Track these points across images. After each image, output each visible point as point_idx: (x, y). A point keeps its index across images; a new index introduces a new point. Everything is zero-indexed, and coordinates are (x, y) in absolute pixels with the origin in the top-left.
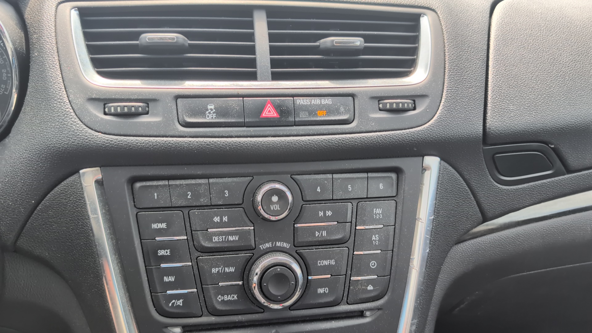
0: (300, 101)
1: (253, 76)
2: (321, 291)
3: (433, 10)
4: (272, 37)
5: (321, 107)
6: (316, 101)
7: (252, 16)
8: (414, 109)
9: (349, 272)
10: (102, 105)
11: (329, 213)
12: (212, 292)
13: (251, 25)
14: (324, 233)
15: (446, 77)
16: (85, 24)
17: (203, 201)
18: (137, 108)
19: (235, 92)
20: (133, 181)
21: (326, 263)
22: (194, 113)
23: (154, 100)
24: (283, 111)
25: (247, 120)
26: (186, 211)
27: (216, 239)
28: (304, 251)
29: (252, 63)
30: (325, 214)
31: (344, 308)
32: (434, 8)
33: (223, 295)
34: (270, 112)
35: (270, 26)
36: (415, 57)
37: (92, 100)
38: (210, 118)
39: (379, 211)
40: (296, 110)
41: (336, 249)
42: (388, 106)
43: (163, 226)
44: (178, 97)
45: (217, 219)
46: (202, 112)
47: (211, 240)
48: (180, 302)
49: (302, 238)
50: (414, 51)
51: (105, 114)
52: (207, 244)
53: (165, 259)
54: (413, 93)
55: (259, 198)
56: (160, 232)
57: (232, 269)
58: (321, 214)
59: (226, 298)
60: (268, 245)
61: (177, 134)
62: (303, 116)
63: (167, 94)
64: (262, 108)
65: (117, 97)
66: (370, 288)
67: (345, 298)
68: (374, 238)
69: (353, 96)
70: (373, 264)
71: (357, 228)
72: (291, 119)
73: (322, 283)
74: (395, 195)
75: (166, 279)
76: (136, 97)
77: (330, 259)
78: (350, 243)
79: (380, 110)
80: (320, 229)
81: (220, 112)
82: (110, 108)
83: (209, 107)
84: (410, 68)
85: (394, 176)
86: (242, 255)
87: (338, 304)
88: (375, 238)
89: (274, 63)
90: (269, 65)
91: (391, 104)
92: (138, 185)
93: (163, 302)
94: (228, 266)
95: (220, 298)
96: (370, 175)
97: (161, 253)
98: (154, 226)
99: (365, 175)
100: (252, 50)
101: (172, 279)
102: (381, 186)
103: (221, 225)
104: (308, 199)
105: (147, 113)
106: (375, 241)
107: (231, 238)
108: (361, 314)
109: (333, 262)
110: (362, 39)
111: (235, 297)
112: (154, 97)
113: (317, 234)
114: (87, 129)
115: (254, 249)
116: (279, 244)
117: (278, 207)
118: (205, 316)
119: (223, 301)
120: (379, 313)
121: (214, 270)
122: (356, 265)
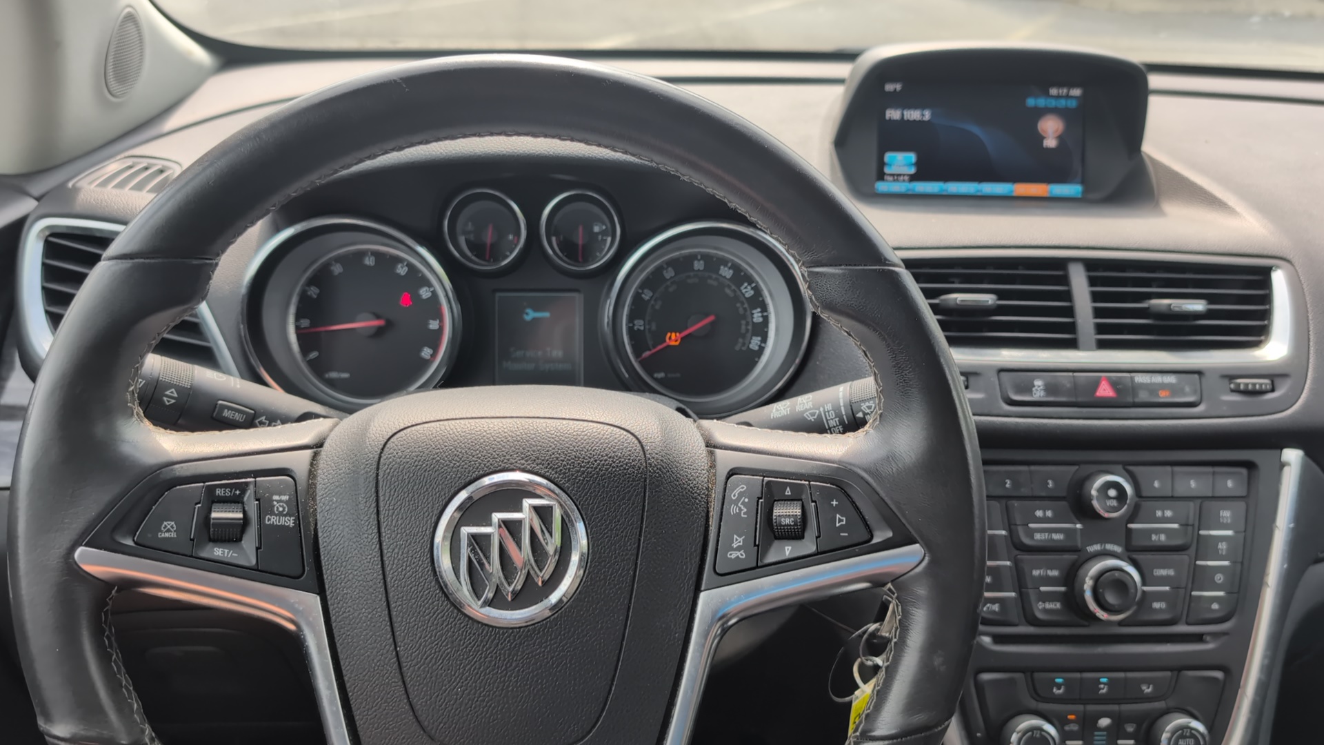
0: (1140, 379)
1: (1072, 344)
2: (1156, 605)
3: (1289, 261)
4: (1095, 296)
5: (1163, 386)
6: (1158, 379)
7: (1065, 271)
8: (1273, 390)
9: (1190, 585)
11: (1168, 513)
12: (1033, 598)
13: (1066, 281)
14: (1168, 537)
15: (1311, 352)
17: (1024, 491)
19: (1066, 366)
21: (1163, 572)
22: (1019, 390)
23: (975, 374)
24: (1120, 390)
25: (1079, 399)
26: (1004, 502)
27: (1038, 536)
28: (1139, 557)
29: (1071, 328)
30: (1164, 513)
31: (1182, 628)
32: (1288, 258)
33: (1044, 602)
34: (1105, 391)
35: (1093, 282)
36: (1266, 322)
38: (1037, 396)
39: (1227, 513)
40: (1135, 388)
41: (1175, 557)
42: (1242, 387)
44: (1002, 370)
45: (1039, 513)
46: (1028, 389)
47: (1032, 537)
48: (996, 607)
49: (1137, 542)
50: (1266, 315)
52: (1027, 541)
54: (1269, 371)
55: (1094, 491)
57: (1056, 573)
58: (1159, 513)
59: (1049, 606)
60: (1096, 548)
61: (1002, 413)
62: (1143, 396)
63: (989, 367)
64: (1096, 384)
66: (1215, 606)
67: (1184, 617)
68: (1220, 547)
69: (1199, 373)
70: (1219, 578)
71: (1201, 533)
72: (1130, 399)
73: (1159, 596)
74: (1244, 494)
77: (1170, 568)
78: (1192, 550)
79: (1233, 391)
80: (1158, 531)
81: (1049, 389)
83: (1037, 383)
84: (1260, 336)
85: (1244, 471)
86: (1067, 556)
87: (1176, 624)
88: (1222, 546)
89: (1100, 329)
90: (1094, 330)
91: (1247, 385)
94: (1052, 569)
95: (1041, 605)
96: (1216, 469)
99: (1211, 469)
100: (1070, 312)
101: (992, 579)
102: (1228, 484)
103: (1044, 519)
104: (1146, 495)
106: (1222, 550)
107: (1056, 537)
108: (1201, 638)
109: (1171, 573)
110: (1204, 301)
111: (1059, 605)
112: (974, 370)
113: (1154, 537)
115: (1080, 551)
116: (1109, 547)
117: (1114, 503)
118: (1022, 625)
119: (1046, 611)
120: (1224, 639)
121: (1036, 573)
122: (1200, 578)
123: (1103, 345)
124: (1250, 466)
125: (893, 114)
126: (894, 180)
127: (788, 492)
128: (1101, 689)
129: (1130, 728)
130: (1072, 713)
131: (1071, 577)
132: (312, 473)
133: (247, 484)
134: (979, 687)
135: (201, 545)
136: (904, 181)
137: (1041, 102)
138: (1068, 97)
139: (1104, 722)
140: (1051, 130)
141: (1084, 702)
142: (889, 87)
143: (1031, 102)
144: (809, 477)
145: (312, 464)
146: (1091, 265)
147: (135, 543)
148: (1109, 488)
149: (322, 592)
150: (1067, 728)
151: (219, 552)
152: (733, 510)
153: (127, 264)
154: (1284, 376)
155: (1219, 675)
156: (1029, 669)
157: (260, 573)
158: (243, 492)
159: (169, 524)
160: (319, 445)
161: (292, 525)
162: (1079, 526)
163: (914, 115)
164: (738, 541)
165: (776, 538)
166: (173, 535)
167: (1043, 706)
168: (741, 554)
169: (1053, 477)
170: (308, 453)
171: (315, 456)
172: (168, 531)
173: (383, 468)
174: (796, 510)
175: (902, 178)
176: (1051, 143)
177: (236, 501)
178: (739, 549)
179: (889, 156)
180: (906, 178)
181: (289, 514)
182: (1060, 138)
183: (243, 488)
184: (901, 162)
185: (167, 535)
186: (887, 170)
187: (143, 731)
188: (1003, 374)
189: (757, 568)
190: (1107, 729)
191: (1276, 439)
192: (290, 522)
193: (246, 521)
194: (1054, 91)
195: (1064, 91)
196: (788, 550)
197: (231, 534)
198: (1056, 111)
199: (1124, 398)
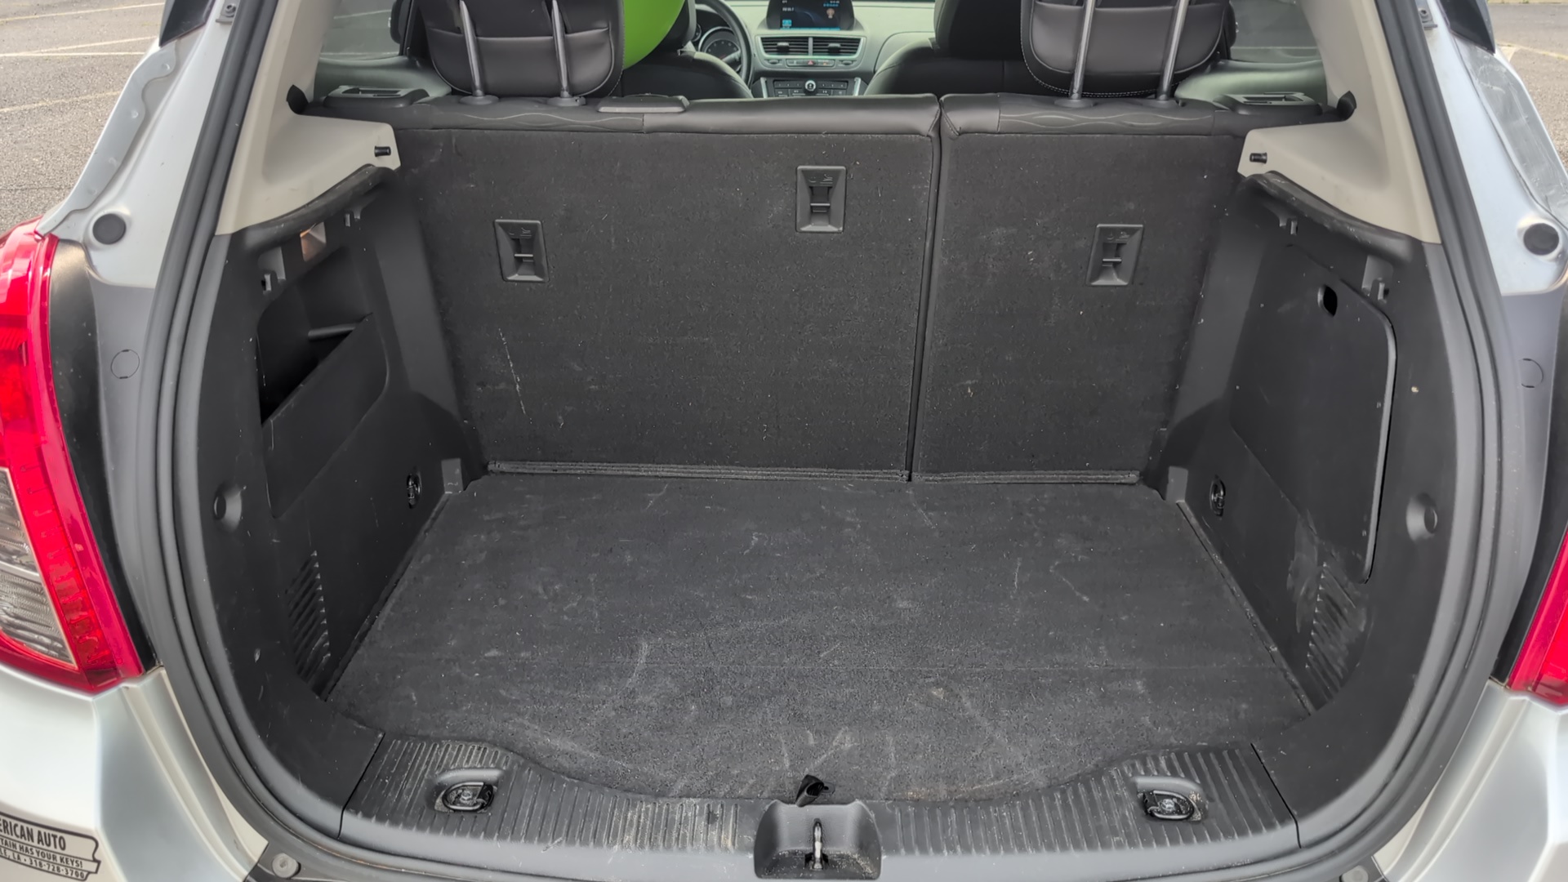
123: (813, 55)
124: (847, 82)
125: (785, 9)
126: (784, 26)
137: (828, 5)
140: (831, 13)
142: (783, 2)
143: (825, 5)
146: (814, 38)
148: (810, 84)
154: (855, 61)
163: (789, 9)
169: (798, 83)
176: (830, 17)
180: (789, 27)
182: (833, 16)
184: (787, 22)
186: (784, 22)
188: (787, 60)
191: (853, 75)
194: (831, 2)
198: (832, 8)
199: (814, 65)
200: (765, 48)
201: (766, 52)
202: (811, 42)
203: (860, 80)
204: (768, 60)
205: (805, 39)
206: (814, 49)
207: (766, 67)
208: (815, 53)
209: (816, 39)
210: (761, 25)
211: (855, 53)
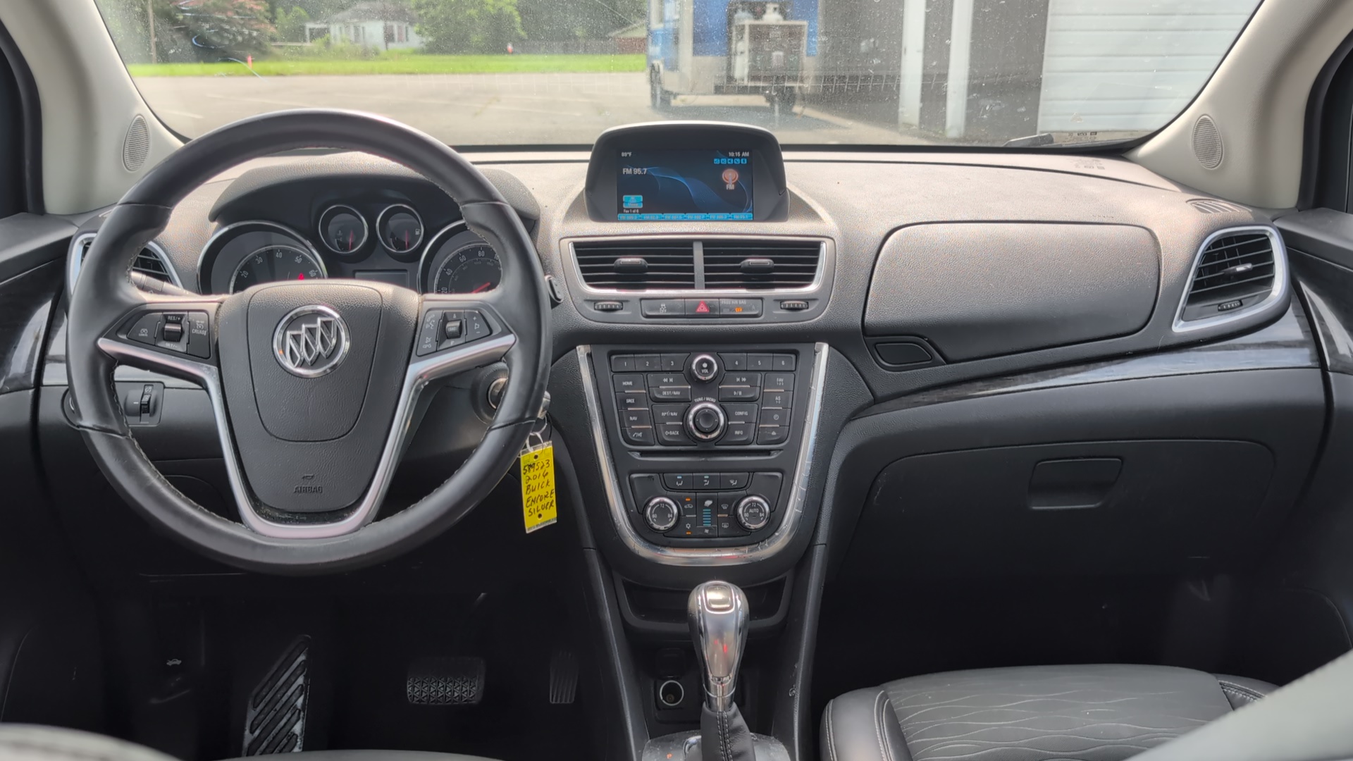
0: (723, 302)
1: (692, 287)
2: (738, 433)
3: (832, 239)
4: (706, 261)
5: (738, 306)
6: (735, 302)
7: (692, 246)
8: (808, 308)
9: (758, 422)
10: (593, 303)
11: (744, 379)
12: (662, 429)
13: (691, 252)
14: (740, 393)
15: (834, 286)
16: (578, 253)
17: (656, 368)
18: (616, 305)
19: (680, 296)
20: (610, 354)
21: (741, 413)
22: (652, 310)
23: (627, 301)
24: (711, 308)
25: (687, 314)
26: (645, 374)
27: (665, 393)
28: (726, 405)
29: (692, 278)
30: (741, 379)
31: (754, 446)
32: (832, 237)
33: (669, 431)
34: (702, 309)
35: (705, 252)
36: (813, 273)
37: (587, 301)
38: (662, 312)
39: (781, 380)
40: (720, 309)
41: (749, 405)
42: (787, 306)
43: (631, 383)
44: (642, 299)
45: (665, 380)
46: (658, 309)
47: (661, 393)
48: (640, 435)
49: (725, 395)
50: (813, 269)
51: (595, 309)
52: (658, 396)
53: (630, 405)
54: (807, 298)
55: (694, 367)
56: (628, 387)
57: (675, 414)
58: (738, 380)
59: (671, 433)
60: (701, 399)
61: (641, 322)
62: (726, 312)
63: (635, 297)
64: (698, 305)
65: (603, 299)
66: (774, 433)
67: (755, 440)
68: (777, 399)
69: (761, 298)
70: (777, 417)
71: (765, 391)
72: (717, 313)
73: (738, 427)
74: (793, 370)
75: (631, 418)
76: (614, 299)
77: (745, 411)
78: (760, 400)
79: (781, 308)
80: (737, 390)
81: (668, 309)
82: (598, 306)
83: (662, 305)
85: (793, 356)
86: (683, 404)
87: (750, 444)
89: (707, 278)
90: (703, 279)
91: (790, 305)
92: (613, 357)
93: (629, 434)
94: (673, 412)
95: (667, 433)
96: (775, 355)
97: (629, 401)
98: (624, 383)
99: (772, 355)
100: (692, 269)
101: (635, 418)
102: (783, 363)
103: (668, 383)
104: (730, 369)
105: (622, 309)
106: (778, 401)
107: (675, 393)
108: (768, 452)
109: (746, 413)
110: (771, 261)
111: (678, 433)
112: (627, 299)
113: (735, 393)
114: (584, 318)
115: (690, 402)
116: (708, 399)
117: (706, 371)
118: (657, 445)
119: (669, 435)
120: (782, 452)
121: (663, 414)
122: (763, 416)
123: (707, 287)
124: (796, 353)
125: (627, 171)
126: (630, 213)
127: (455, 317)
128: (705, 483)
129: (725, 507)
130: (688, 496)
131: (683, 417)
132: (217, 313)
133: (184, 315)
134: (631, 481)
135: (159, 341)
136: (636, 213)
137: (724, 161)
138: (741, 157)
139: (708, 503)
140: (730, 178)
141: (696, 491)
142: (624, 154)
143: (716, 161)
144: (465, 309)
145: (218, 310)
146: (706, 243)
147: (128, 338)
148: (703, 363)
149: (219, 366)
150: (686, 507)
151: (168, 345)
152: (427, 326)
153: (128, 206)
154: (814, 300)
155: (779, 474)
156: (662, 471)
157: (189, 355)
158: (182, 319)
159: (144, 330)
160: (221, 303)
161: (205, 334)
162: (690, 387)
163: (638, 171)
164: (428, 340)
165: (448, 338)
166: (146, 335)
167: (669, 493)
168: (430, 346)
169: (673, 359)
170: (216, 305)
171: (220, 307)
172: (144, 333)
173: (250, 306)
174: (458, 324)
175: (634, 211)
176: (731, 187)
177: (178, 323)
178: (428, 343)
179: (625, 198)
180: (638, 211)
181: (204, 329)
183: (182, 316)
184: (634, 201)
185: (143, 335)
186: (624, 206)
187: (128, 432)
188: (643, 301)
189: (436, 352)
190: (710, 507)
191: (811, 336)
192: (205, 333)
193: (182, 331)
194: (731, 154)
195: (738, 154)
196: (452, 342)
197: (176, 337)
198: (733, 166)
199: (713, 312)
200: (583, 270)
201: (587, 279)
202: (698, 254)
203: (825, 349)
204: (594, 301)
205: (684, 246)
206: (706, 270)
207: (591, 320)
208: (711, 282)
209: (712, 246)
210: (573, 211)
211: (810, 279)
